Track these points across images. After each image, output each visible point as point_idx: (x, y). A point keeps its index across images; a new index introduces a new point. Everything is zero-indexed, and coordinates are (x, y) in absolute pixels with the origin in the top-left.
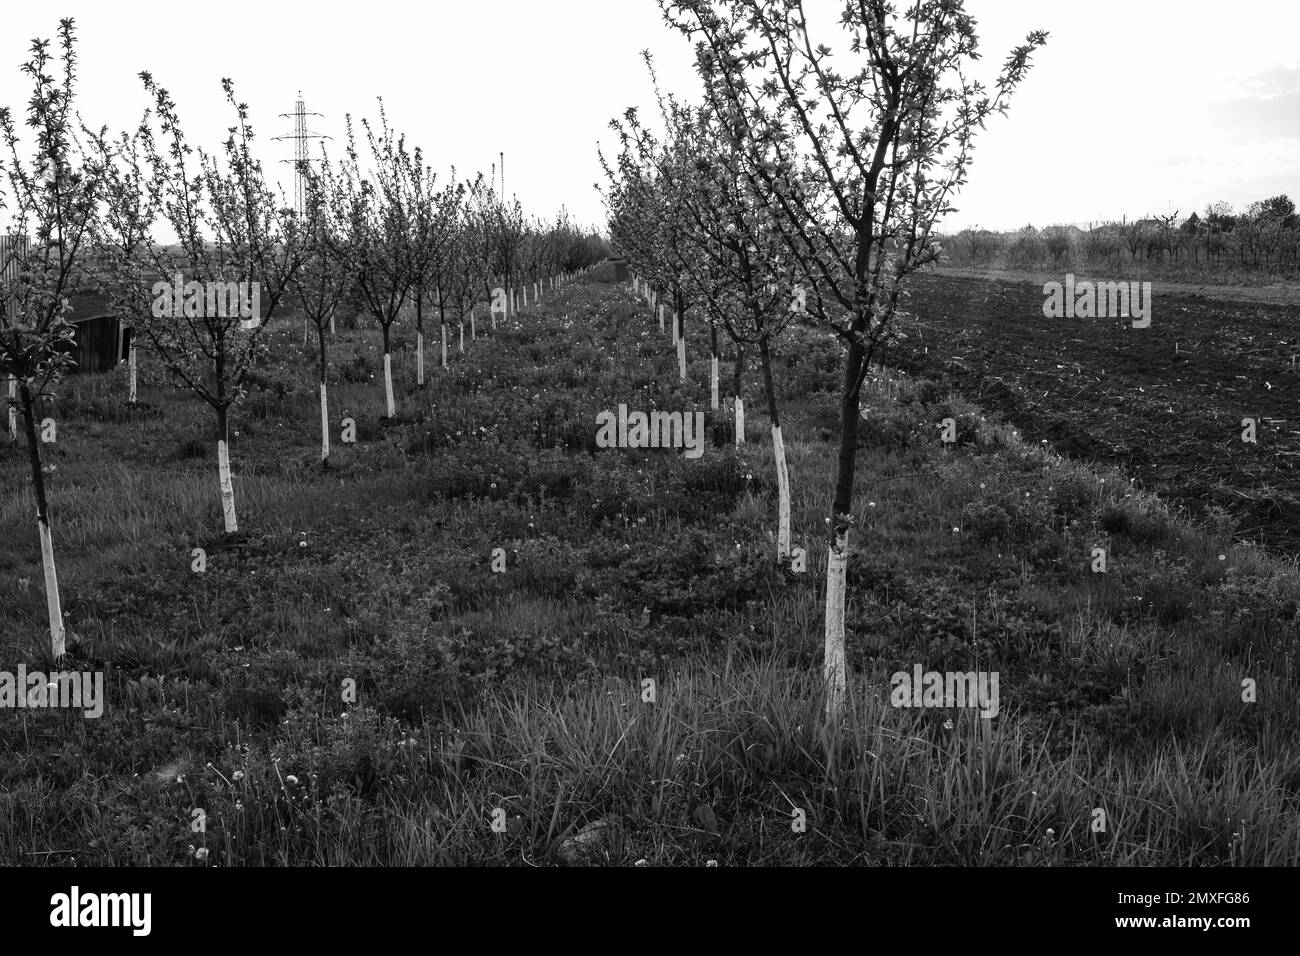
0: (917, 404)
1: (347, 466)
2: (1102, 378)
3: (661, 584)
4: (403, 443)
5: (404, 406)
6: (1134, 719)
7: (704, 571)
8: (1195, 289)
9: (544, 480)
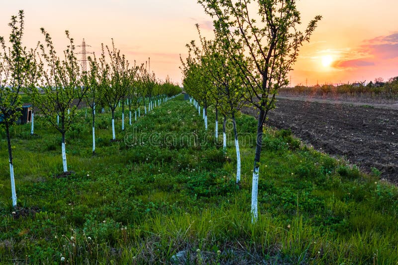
0: (281, 137)
1: (101, 153)
2: (340, 131)
3: (200, 188)
4: (118, 147)
5: (118, 136)
6: (347, 228)
7: (214, 184)
8: (371, 105)
9: (163, 157)
